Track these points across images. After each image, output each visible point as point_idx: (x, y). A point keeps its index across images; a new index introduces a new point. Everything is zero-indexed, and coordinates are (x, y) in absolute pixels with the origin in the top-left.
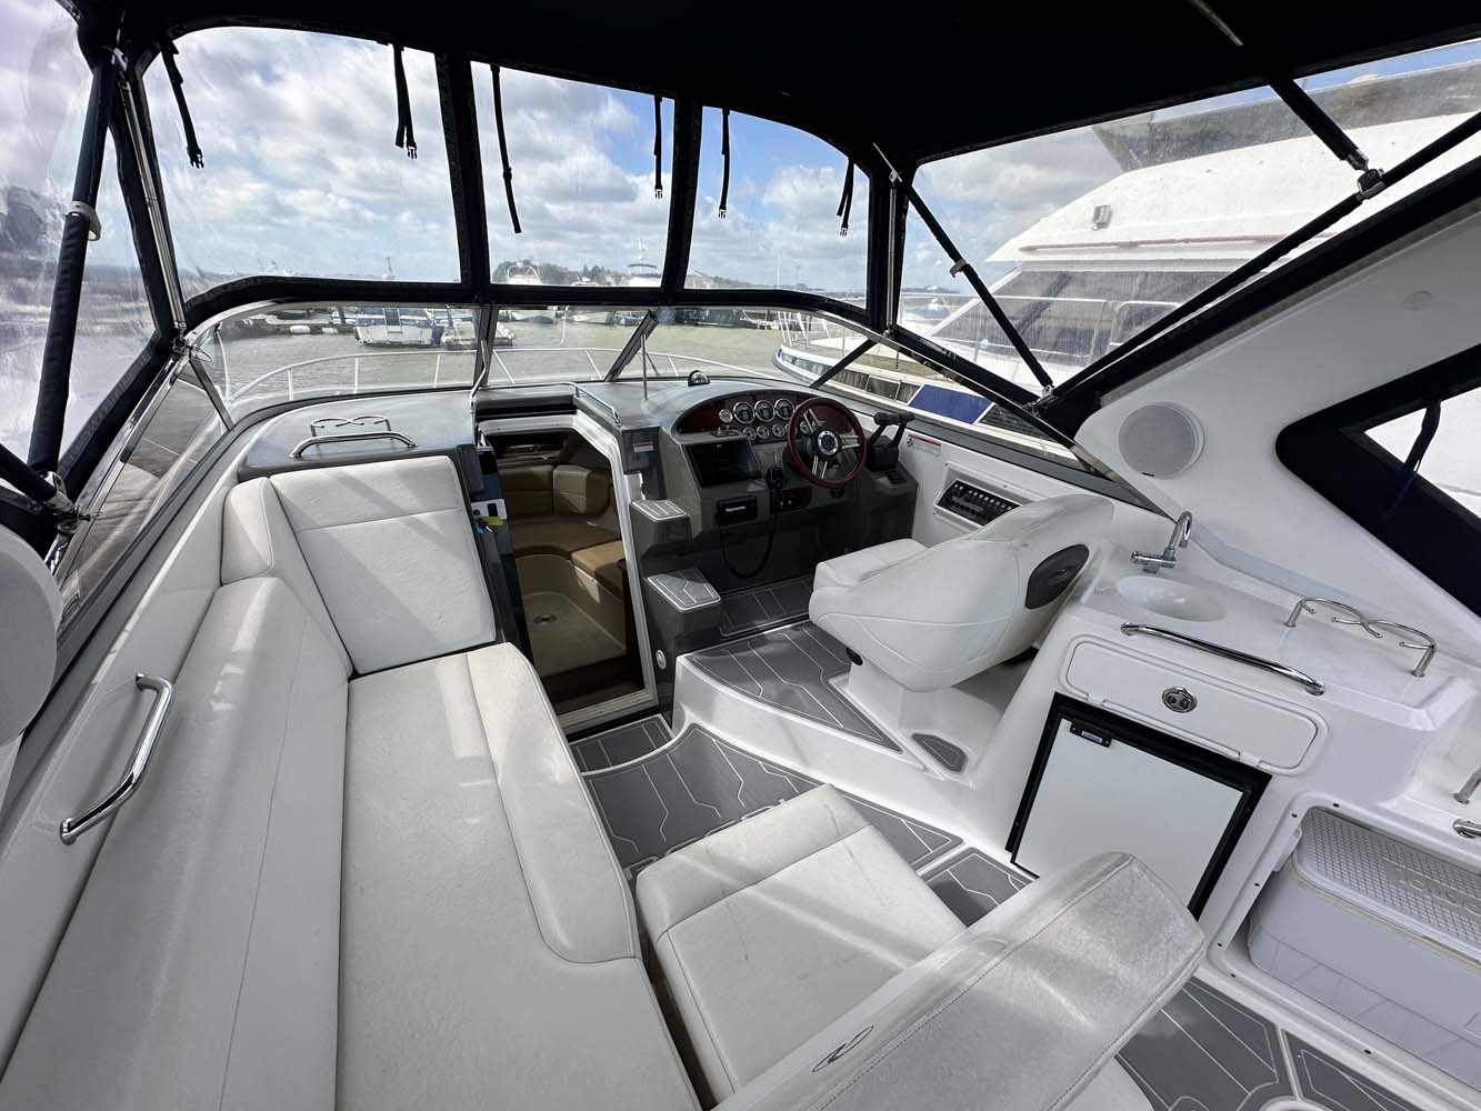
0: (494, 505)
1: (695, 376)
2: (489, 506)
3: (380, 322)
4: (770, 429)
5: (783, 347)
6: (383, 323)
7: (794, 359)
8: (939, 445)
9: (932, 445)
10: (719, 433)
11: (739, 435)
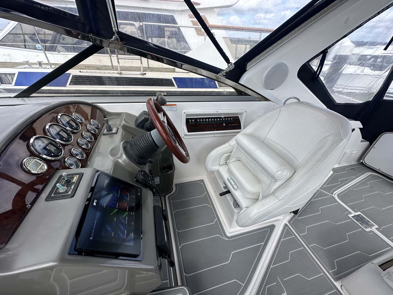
8: (176, 105)
9: (171, 106)
10: (62, 191)
11: (84, 173)
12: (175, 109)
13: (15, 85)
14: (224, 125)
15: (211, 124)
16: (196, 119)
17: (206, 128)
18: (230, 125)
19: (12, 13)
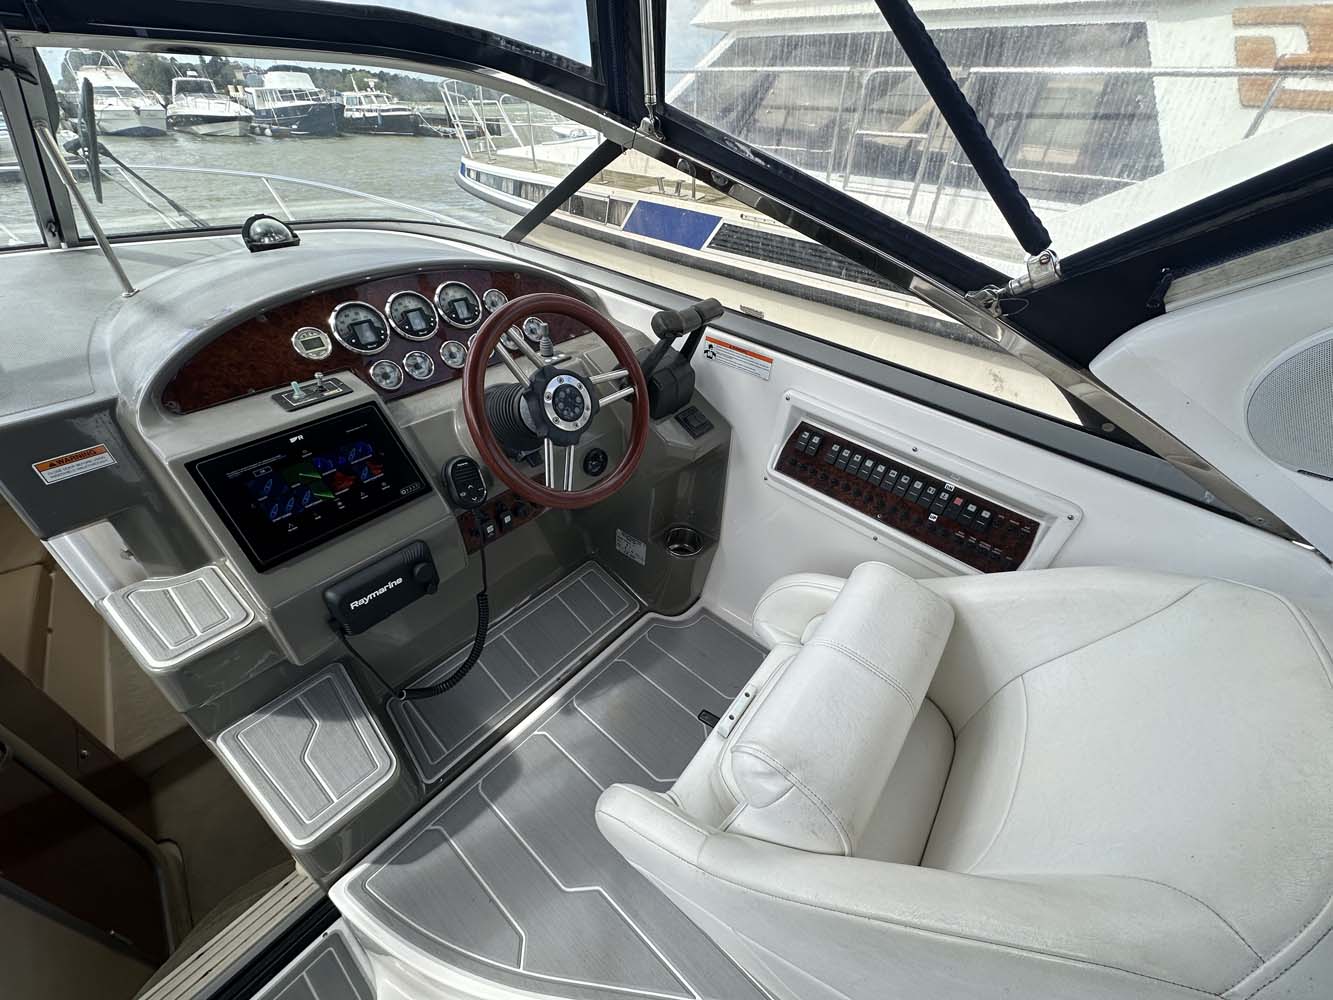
1: (257, 228)
4: (436, 356)
5: (464, 160)
7: (498, 182)
8: (770, 361)
9: (755, 359)
10: (296, 397)
11: (355, 392)
12: (764, 373)
13: (624, 230)
14: (933, 518)
15: (874, 487)
16: (828, 440)
17: (847, 488)
18: (961, 534)
19: (480, 71)
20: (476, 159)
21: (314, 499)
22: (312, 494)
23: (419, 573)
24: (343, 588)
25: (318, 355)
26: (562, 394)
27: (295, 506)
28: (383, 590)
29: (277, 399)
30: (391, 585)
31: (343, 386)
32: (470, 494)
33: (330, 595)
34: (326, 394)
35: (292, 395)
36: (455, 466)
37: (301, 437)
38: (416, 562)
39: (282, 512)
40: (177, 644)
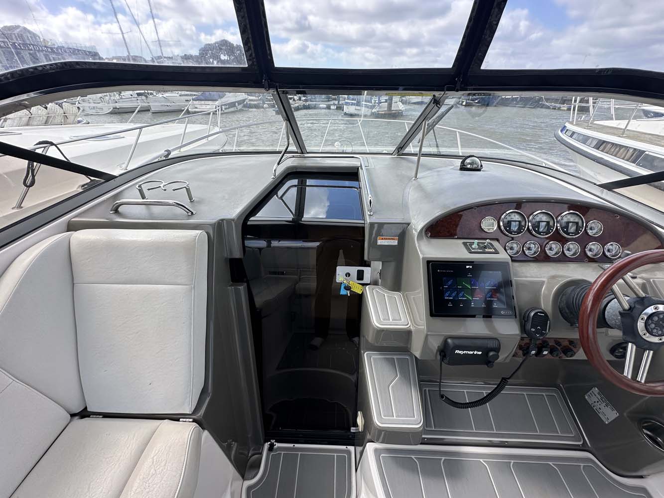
0: (363, 271)
1: (469, 160)
2: (359, 271)
3: (353, 104)
4: (543, 247)
5: (567, 125)
6: (355, 105)
7: (585, 139)
10: (473, 246)
11: (500, 254)
20: (577, 125)
21: (463, 296)
22: (464, 294)
23: (492, 355)
24: (457, 342)
25: (489, 230)
26: (656, 318)
27: (455, 296)
28: (472, 353)
29: (465, 244)
30: (475, 353)
31: (495, 249)
32: (537, 331)
33: (449, 341)
34: (487, 250)
35: (472, 245)
36: (536, 314)
37: (471, 267)
38: (492, 350)
39: (449, 296)
40: (384, 320)
